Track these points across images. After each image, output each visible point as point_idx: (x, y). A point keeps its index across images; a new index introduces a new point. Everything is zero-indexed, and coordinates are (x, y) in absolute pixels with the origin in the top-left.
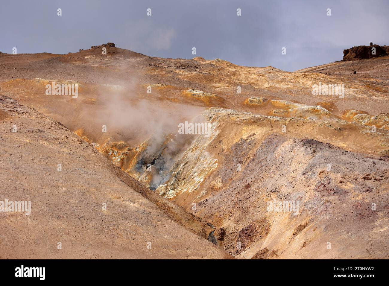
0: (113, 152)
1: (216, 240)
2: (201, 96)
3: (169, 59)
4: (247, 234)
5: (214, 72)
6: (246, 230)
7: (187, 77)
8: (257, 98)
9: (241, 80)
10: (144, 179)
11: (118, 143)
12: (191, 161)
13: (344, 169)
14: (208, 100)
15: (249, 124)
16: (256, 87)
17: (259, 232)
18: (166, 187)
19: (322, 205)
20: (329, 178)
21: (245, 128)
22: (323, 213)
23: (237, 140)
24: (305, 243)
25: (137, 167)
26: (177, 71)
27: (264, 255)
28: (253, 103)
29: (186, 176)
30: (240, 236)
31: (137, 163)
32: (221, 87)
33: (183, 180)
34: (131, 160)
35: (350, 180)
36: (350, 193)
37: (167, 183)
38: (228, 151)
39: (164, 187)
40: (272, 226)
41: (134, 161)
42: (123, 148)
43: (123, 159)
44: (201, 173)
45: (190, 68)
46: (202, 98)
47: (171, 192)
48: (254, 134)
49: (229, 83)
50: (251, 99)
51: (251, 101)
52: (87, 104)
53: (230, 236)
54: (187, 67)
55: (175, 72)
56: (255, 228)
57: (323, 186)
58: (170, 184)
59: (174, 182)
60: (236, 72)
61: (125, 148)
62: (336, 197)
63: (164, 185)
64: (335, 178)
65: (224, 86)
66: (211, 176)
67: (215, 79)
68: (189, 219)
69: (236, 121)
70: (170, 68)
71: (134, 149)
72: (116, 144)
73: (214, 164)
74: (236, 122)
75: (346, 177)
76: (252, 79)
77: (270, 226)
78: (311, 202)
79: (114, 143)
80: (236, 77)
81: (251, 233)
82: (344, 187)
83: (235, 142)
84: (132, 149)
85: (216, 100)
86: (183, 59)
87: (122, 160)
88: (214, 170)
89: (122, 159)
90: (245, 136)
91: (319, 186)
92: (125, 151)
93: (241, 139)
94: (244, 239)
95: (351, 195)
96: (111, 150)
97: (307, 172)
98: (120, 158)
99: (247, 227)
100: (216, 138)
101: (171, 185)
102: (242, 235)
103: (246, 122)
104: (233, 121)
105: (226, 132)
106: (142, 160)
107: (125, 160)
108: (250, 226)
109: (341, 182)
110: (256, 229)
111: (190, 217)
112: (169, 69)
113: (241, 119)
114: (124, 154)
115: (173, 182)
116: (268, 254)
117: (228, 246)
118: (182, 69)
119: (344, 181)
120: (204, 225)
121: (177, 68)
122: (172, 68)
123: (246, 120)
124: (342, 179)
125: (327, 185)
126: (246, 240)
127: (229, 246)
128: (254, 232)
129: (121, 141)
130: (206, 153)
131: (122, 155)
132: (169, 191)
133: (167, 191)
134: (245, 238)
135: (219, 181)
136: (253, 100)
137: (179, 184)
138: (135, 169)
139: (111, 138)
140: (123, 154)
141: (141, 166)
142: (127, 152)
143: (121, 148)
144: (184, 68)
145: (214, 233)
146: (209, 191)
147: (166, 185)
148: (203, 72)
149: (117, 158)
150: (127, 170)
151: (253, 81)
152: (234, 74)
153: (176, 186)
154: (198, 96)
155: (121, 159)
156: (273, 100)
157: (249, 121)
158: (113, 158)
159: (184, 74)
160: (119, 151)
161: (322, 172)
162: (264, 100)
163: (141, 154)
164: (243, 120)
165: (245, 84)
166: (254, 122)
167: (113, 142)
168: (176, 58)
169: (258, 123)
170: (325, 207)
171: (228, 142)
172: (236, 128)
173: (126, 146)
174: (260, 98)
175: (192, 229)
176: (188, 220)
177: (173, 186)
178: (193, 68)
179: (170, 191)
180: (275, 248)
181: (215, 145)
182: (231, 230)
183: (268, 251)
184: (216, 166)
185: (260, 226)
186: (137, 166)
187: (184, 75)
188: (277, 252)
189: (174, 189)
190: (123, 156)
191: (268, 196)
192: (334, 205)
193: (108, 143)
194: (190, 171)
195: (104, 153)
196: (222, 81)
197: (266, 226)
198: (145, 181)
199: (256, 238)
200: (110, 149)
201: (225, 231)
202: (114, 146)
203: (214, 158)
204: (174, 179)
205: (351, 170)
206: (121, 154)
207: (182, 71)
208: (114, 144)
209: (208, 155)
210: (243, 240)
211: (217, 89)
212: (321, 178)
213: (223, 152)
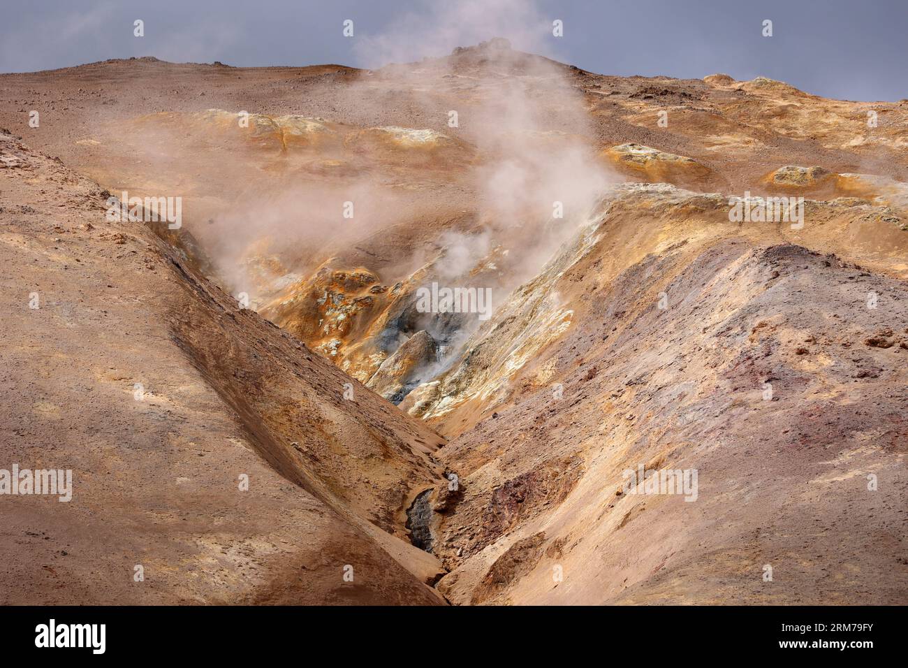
0: (331, 296)
1: (432, 512)
2: (645, 162)
3: (637, 77)
4: (513, 495)
5: (732, 107)
6: (515, 486)
7: (648, 117)
8: (800, 169)
9: (795, 128)
10: (389, 367)
11: (349, 272)
12: (515, 318)
13: (827, 318)
14: (664, 172)
15: (682, 216)
16: (826, 147)
17: (549, 491)
18: (437, 387)
19: (722, 412)
20: (775, 341)
21: (668, 227)
22: (712, 435)
23: (637, 258)
24: (628, 515)
25: (384, 337)
26: (629, 104)
27: (527, 554)
28: (784, 182)
29: (494, 358)
30: (494, 502)
31: (388, 326)
32: (729, 144)
33: (484, 368)
34: (373, 320)
35: (829, 347)
36: (811, 382)
37: (442, 379)
38: (605, 289)
39: (432, 388)
40: (586, 475)
41: (382, 319)
42: (361, 286)
43: (355, 315)
44: (526, 348)
45: (669, 97)
46: (647, 165)
47: (448, 400)
48: (685, 242)
49: (758, 134)
50: (782, 170)
51: (782, 177)
52: (310, 174)
53: (474, 503)
54: (662, 94)
55: (622, 107)
56: (540, 479)
57: (750, 362)
58: (448, 380)
59: (460, 376)
60: (789, 108)
61: (366, 287)
62: (768, 392)
63: (431, 383)
64: (789, 342)
65: (735, 142)
66: (543, 354)
67: (723, 125)
68: (372, 455)
69: (651, 210)
70: (616, 96)
71: (389, 290)
72: (344, 275)
73: (560, 323)
74: (651, 212)
75: (822, 340)
76: (827, 125)
77: (579, 473)
78: (698, 407)
79: (337, 272)
80: (783, 121)
81: (526, 495)
82: (806, 365)
83: (631, 263)
84: (385, 290)
85: (685, 172)
86: (669, 79)
87: (351, 317)
88: (553, 340)
89: (351, 315)
90: (659, 249)
91: (738, 364)
92: (365, 293)
93: (648, 256)
94: (503, 511)
95: (814, 386)
96: (327, 290)
97: (729, 329)
98: (346, 311)
99: (521, 478)
100: (588, 254)
101: (452, 382)
102: (500, 501)
103: (676, 210)
104: (644, 209)
105: (618, 240)
106: (401, 317)
107: (359, 319)
108: (528, 475)
109: (801, 352)
110: (544, 483)
111: (374, 450)
112: (612, 99)
113: (663, 204)
114: (359, 301)
115: (457, 374)
116: (541, 551)
117: (460, 530)
118: (645, 98)
119: (812, 349)
120: (413, 473)
121: (631, 97)
122: (620, 96)
123: (676, 207)
124: (807, 344)
125: (759, 359)
126: (507, 514)
127: (461, 532)
128: (535, 492)
129: (361, 267)
130: (554, 296)
131: (352, 305)
132: (443, 398)
133: (434, 400)
134: (506, 507)
135: (549, 367)
136: (789, 172)
137: (474, 379)
138: (375, 342)
139: (334, 260)
140: (356, 301)
141: (398, 335)
142: (366, 298)
143: (354, 285)
144: (651, 97)
145: (429, 495)
146: (516, 392)
147: (438, 382)
148: (701, 108)
149: (337, 312)
150: (356, 344)
151: (826, 130)
152: (782, 113)
153: (463, 385)
154: (639, 161)
155: (348, 316)
156: (842, 175)
157: (684, 208)
158: (327, 314)
159: (644, 110)
160: (347, 295)
161: (762, 325)
162: (817, 173)
163: (402, 303)
164: (670, 205)
165: (801, 137)
166: (695, 210)
167: (338, 269)
168: (651, 76)
169: (707, 213)
170: (726, 419)
171: (614, 264)
172: (645, 226)
173: (369, 280)
174: (809, 169)
175: (367, 482)
176: (366, 458)
177: (455, 386)
178: (676, 98)
179: (445, 399)
180: (561, 536)
181: (581, 272)
182: (483, 488)
183: (543, 540)
184: (564, 327)
185: (555, 475)
186: (384, 334)
187: (644, 113)
188: (565, 543)
189: (454, 394)
190: (354, 308)
191: (616, 396)
192: (755, 412)
193: (324, 270)
194: (507, 344)
195: (306, 297)
196: (739, 129)
197: (571, 475)
198: (391, 374)
199: (536, 508)
200: (323, 289)
201: (465, 489)
202: (340, 280)
203: (569, 307)
204: (463, 368)
205: (845, 322)
206: (352, 302)
207: (642, 103)
208: (339, 274)
209: (558, 300)
210: (499, 513)
211: (714, 148)
212: (752, 341)
213: (595, 291)
